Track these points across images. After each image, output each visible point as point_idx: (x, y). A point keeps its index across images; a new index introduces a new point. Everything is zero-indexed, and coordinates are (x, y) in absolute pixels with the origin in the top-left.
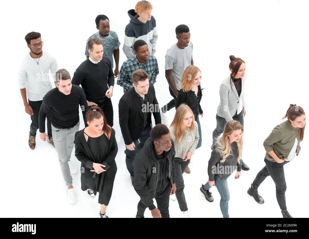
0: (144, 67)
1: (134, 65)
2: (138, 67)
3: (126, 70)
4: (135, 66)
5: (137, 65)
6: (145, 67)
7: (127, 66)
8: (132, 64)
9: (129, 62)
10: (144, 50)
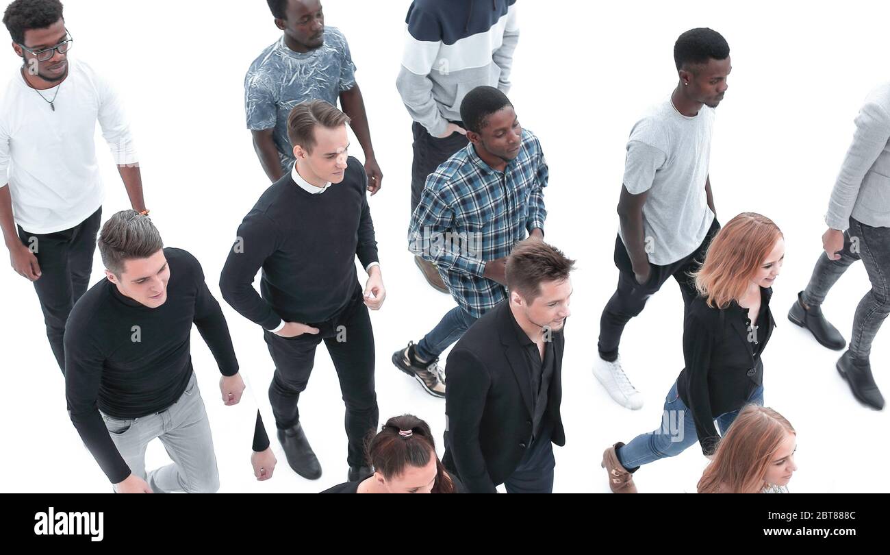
0: (505, 179)
1: (471, 181)
2: (486, 184)
3: (444, 205)
4: (475, 183)
5: (483, 178)
6: (509, 180)
7: (448, 188)
8: (462, 178)
9: (451, 173)
10: (504, 125)
